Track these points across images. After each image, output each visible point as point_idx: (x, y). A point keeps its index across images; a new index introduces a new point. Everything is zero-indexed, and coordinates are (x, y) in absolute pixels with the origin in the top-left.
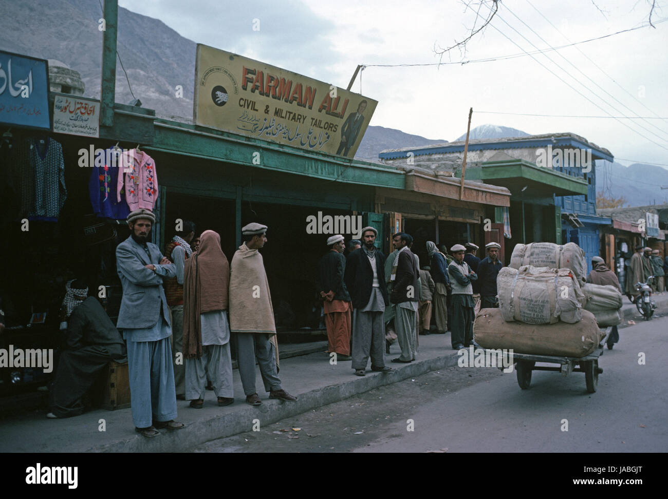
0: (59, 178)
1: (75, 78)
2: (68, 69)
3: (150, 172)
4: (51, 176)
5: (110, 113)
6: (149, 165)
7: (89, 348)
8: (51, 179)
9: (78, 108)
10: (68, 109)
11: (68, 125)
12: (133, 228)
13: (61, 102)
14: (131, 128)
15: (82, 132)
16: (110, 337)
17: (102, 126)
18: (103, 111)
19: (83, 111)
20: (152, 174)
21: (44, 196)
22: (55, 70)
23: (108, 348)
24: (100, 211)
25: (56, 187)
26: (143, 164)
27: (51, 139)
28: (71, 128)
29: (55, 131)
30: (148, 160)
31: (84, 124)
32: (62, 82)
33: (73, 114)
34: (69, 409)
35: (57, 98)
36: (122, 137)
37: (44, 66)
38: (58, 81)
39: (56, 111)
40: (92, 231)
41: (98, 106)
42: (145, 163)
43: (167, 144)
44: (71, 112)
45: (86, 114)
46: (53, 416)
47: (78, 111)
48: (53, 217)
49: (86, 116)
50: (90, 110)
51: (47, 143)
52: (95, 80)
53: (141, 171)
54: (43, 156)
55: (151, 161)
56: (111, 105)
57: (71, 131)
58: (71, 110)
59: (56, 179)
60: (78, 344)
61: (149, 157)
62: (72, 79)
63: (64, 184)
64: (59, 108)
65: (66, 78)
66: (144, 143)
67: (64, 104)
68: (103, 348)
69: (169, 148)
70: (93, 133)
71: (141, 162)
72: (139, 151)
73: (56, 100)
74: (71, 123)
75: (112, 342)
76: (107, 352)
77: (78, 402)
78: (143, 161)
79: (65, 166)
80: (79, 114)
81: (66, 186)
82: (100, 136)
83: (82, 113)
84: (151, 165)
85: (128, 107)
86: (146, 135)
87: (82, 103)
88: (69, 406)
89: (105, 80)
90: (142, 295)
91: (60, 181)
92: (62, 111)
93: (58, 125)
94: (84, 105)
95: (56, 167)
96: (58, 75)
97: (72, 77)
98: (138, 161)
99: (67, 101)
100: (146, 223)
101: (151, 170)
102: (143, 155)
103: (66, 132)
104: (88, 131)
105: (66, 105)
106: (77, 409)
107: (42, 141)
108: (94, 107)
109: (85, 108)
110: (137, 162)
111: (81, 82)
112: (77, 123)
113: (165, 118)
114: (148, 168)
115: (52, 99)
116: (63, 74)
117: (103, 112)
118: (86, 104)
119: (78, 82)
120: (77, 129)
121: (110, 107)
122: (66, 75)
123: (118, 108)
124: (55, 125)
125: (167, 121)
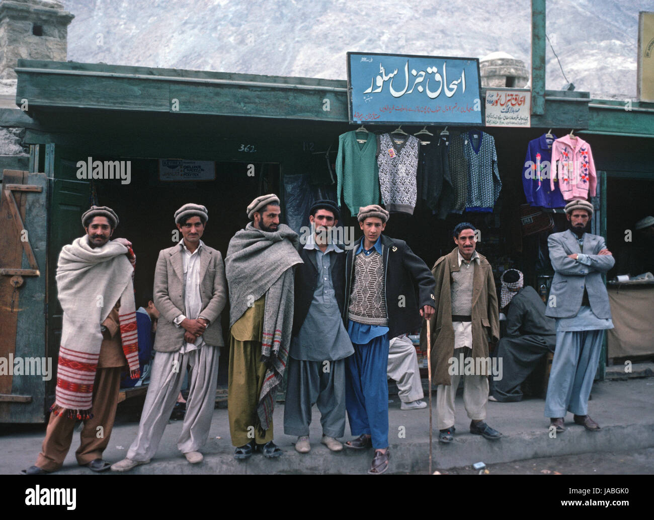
0: (493, 170)
1: (519, 67)
2: (512, 60)
3: (585, 157)
4: (485, 169)
5: (541, 101)
6: (583, 150)
7: (527, 337)
8: (485, 171)
9: (509, 100)
10: (499, 102)
11: (500, 118)
12: (570, 219)
13: (493, 96)
14: (564, 113)
15: (513, 123)
16: (547, 328)
17: (533, 115)
18: (534, 99)
19: (514, 102)
20: (587, 159)
21: (480, 188)
22: (500, 62)
23: (546, 338)
24: (533, 200)
25: (490, 178)
26: (577, 150)
27: (484, 133)
28: (502, 120)
29: (487, 125)
30: (583, 145)
31: (515, 115)
32: (507, 73)
33: (504, 107)
34: (508, 395)
35: (488, 93)
36: (554, 124)
37: (475, 64)
38: (502, 73)
39: (488, 105)
40: (529, 220)
41: (528, 96)
42: (579, 149)
43: (607, 126)
44: (502, 105)
45: (517, 105)
46: (494, 399)
47: (509, 103)
48: (489, 208)
49: (516, 107)
50: (521, 101)
51: (481, 137)
52: (566, 58)
53: (575, 156)
54: (477, 151)
55: (586, 146)
56: (542, 93)
57: (503, 123)
58: (502, 103)
59: (490, 171)
60: (517, 333)
61: (584, 142)
62: (516, 69)
63: (498, 176)
64: (491, 102)
65: (510, 68)
66: (578, 128)
67: (495, 98)
68: (540, 338)
69: (609, 130)
70: (524, 124)
71: (575, 148)
72: (574, 137)
73: (487, 95)
74: (503, 115)
75: (549, 333)
76: (545, 343)
77: (517, 389)
78: (577, 147)
79: (498, 159)
80: (510, 105)
81: (500, 177)
82: (531, 125)
83: (513, 105)
84: (586, 151)
85: (560, 92)
86: (580, 119)
87: (512, 95)
88: (508, 392)
89: (535, 68)
90: (565, 284)
91: (494, 173)
92: (493, 105)
93: (490, 119)
94: (514, 97)
95: (489, 159)
96: (502, 67)
97: (516, 67)
98: (572, 147)
99: (498, 95)
100: (582, 213)
101: (587, 156)
102: (577, 140)
103: (498, 125)
104: (520, 121)
105: (497, 99)
106: (516, 395)
107: (476, 136)
108: (524, 98)
109: (516, 99)
110: (571, 149)
111: (525, 70)
112: (508, 115)
113: (605, 98)
114: (583, 153)
115: (483, 95)
116: (507, 65)
117: (534, 101)
118: (516, 95)
119: (522, 70)
120: (508, 121)
121: (541, 95)
122: (510, 65)
123: (549, 95)
124: (487, 119)
125: (607, 101)
